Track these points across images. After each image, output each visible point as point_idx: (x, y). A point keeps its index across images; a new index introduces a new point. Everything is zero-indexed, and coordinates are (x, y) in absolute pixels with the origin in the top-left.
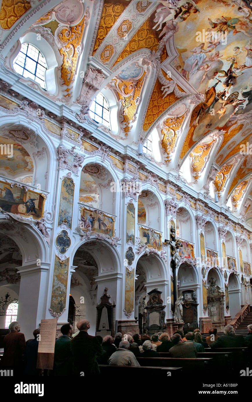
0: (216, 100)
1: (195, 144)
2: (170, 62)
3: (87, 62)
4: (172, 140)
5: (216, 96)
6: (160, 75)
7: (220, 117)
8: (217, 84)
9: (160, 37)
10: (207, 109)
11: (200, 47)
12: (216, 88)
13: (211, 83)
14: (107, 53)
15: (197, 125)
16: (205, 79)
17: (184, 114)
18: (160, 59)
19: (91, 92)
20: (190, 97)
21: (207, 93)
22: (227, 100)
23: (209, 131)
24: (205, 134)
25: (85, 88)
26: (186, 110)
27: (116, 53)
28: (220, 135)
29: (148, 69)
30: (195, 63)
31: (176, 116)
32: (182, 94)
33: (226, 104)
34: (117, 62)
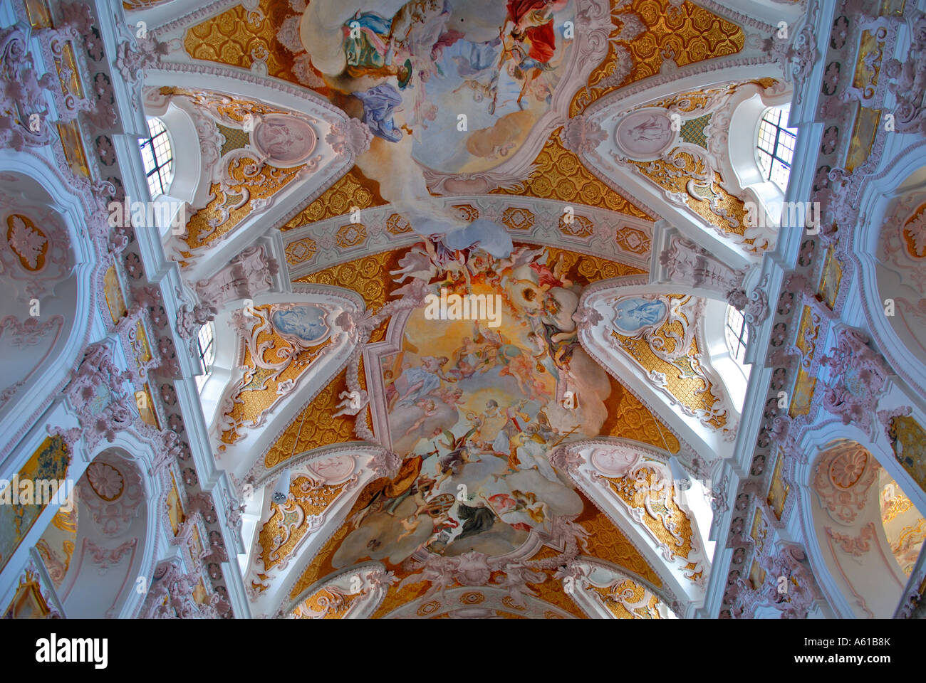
0: (412, 491)
1: (331, 575)
2: (382, 354)
3: (261, 233)
4: (290, 535)
5: (416, 482)
6: (354, 365)
7: (401, 536)
8: (430, 454)
9: (392, 294)
10: (389, 501)
11: (439, 362)
12: (424, 463)
13: (423, 446)
14: (301, 251)
15: (357, 526)
16: (415, 430)
17: (344, 484)
18: (370, 333)
19: (232, 291)
20: (378, 451)
21: (406, 463)
22: (430, 503)
23: (368, 559)
24: (360, 561)
25: (227, 276)
26: (352, 477)
27: (314, 262)
28: (381, 585)
29: (339, 339)
30: (417, 386)
31: (323, 480)
32: (367, 433)
33: (425, 512)
34: (305, 278)
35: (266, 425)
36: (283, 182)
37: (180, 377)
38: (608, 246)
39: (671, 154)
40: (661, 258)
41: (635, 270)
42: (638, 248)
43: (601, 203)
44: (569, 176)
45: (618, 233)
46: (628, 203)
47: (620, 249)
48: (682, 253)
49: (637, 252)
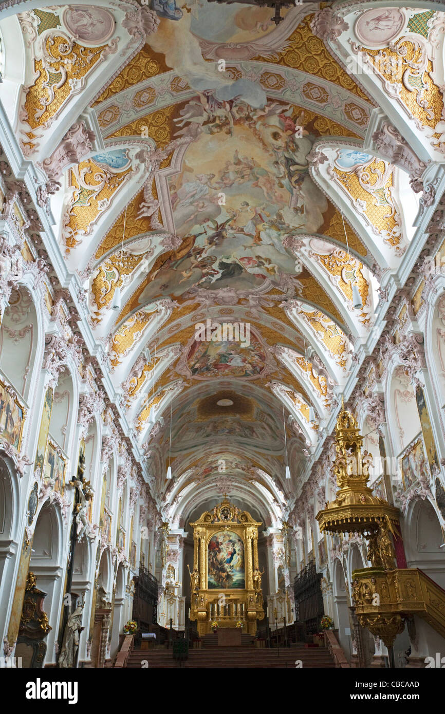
0: (189, 255)
1: (138, 307)
2: (168, 175)
3: (80, 112)
4: (111, 287)
5: (191, 250)
6: (149, 185)
7: (181, 281)
8: (201, 234)
9: (175, 135)
10: (173, 263)
11: (208, 177)
12: (197, 239)
13: (197, 229)
14: (109, 116)
15: (153, 279)
16: (191, 220)
17: (144, 254)
18: (159, 163)
19: (66, 160)
20: (166, 235)
21: (185, 240)
22: (200, 261)
23: (161, 295)
24: (155, 297)
25: (62, 151)
26: (149, 250)
27: (118, 122)
28: (169, 308)
29: (138, 168)
30: (193, 193)
31: (130, 252)
32: (158, 226)
33: (196, 267)
34: (113, 135)
35: (94, 234)
36: (91, 61)
37: (43, 230)
38: (338, 114)
39: (397, 43)
40: (373, 136)
41: (354, 135)
42: (359, 121)
43: (337, 81)
44: (315, 55)
45: (346, 106)
46: (356, 86)
47: (346, 118)
48: (388, 136)
49: (358, 123)
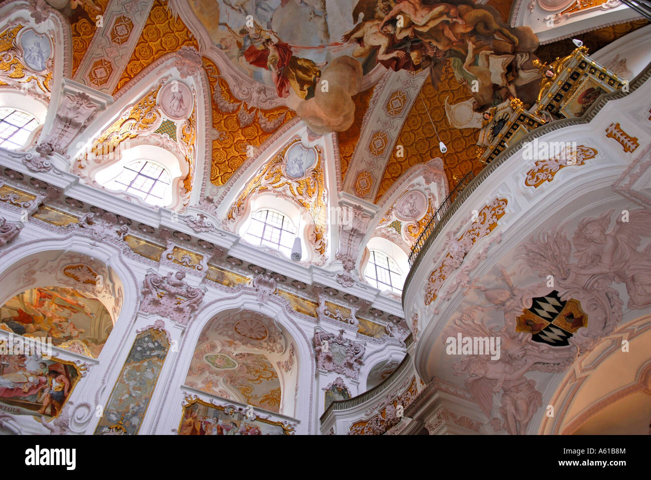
38: (99, 51)
39: (157, 111)
40: (84, 94)
41: (76, 66)
42: (94, 75)
43: (135, 58)
44: (161, 40)
45: (109, 62)
46: (131, 78)
47: (96, 60)
48: (86, 111)
49: (91, 73)
